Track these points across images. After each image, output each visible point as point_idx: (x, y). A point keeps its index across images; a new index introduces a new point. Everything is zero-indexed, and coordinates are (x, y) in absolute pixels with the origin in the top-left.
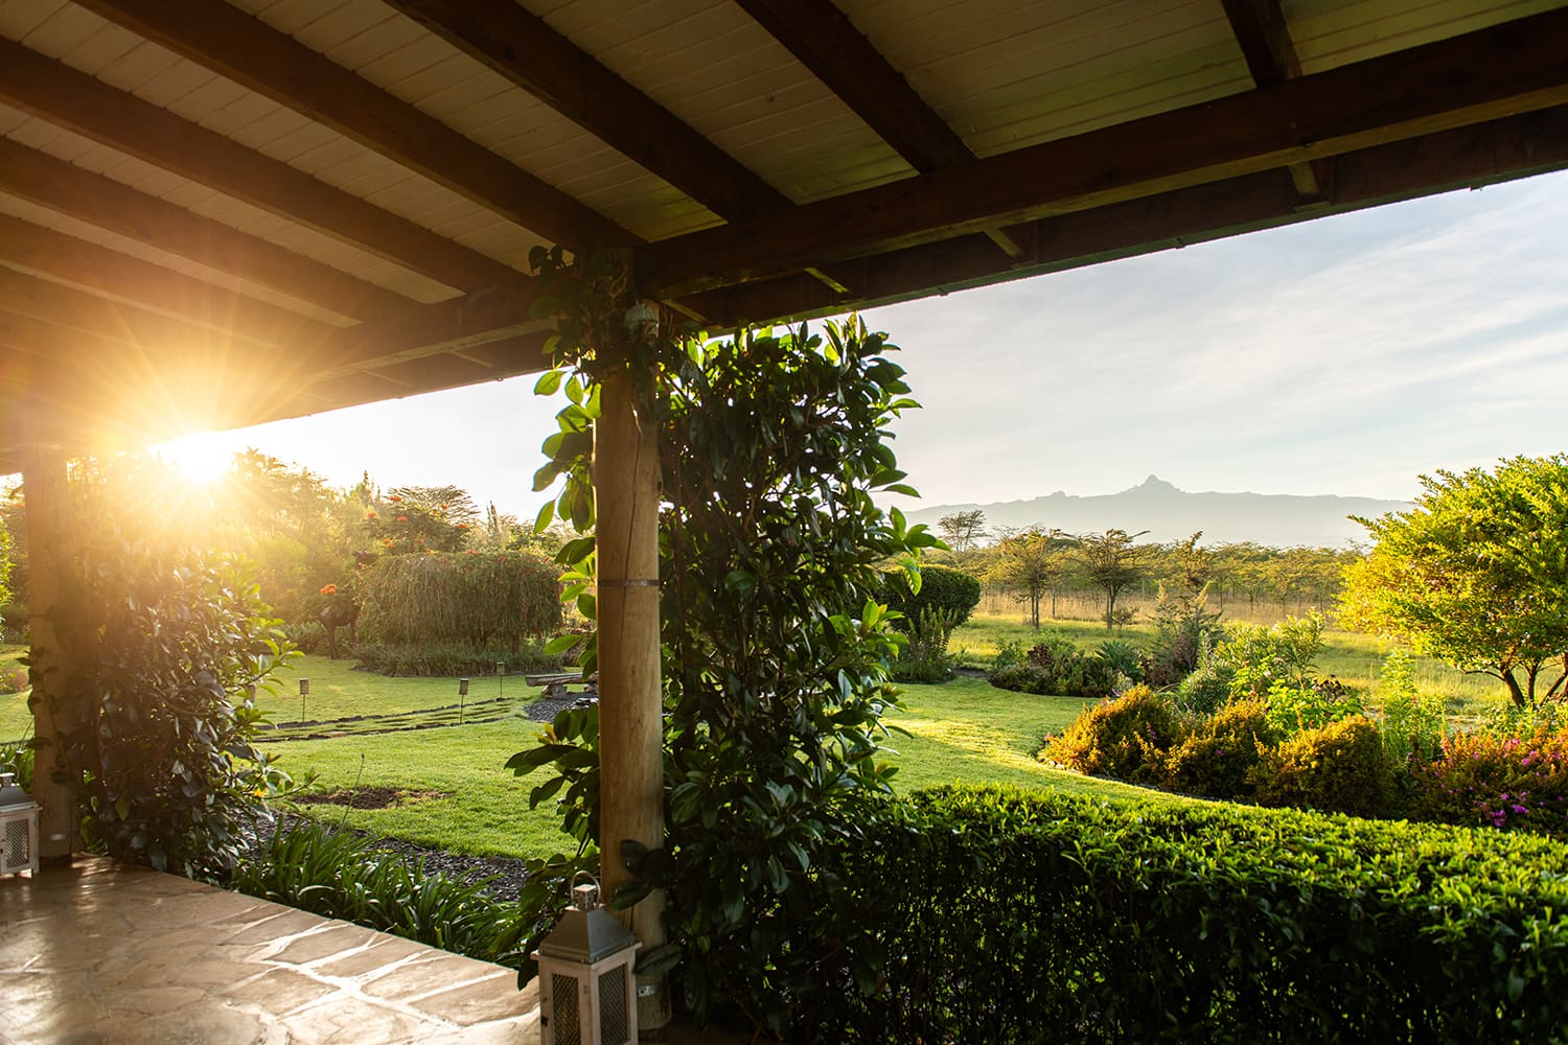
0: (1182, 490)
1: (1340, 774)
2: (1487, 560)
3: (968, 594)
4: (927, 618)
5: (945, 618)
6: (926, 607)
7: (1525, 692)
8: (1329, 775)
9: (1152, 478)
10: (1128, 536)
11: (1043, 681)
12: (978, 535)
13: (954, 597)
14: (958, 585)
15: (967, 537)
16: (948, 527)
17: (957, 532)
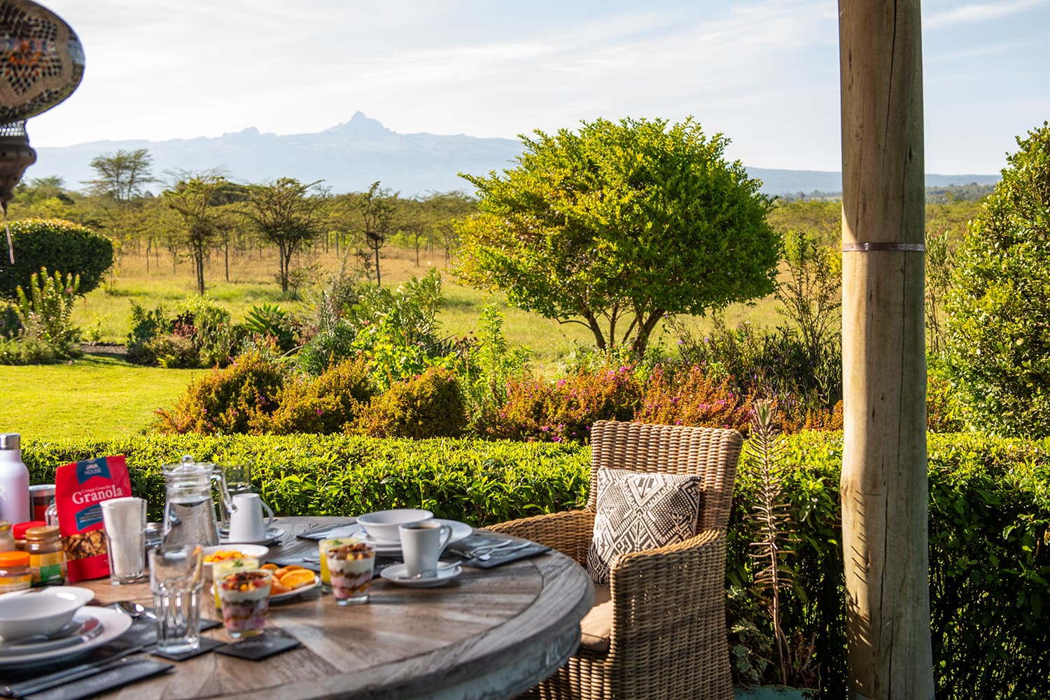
0: (392, 130)
1: (420, 423)
2: (562, 216)
3: (96, 255)
4: (42, 284)
5: (65, 284)
6: (39, 272)
7: (607, 339)
8: (412, 425)
9: (359, 115)
10: (301, 186)
11: (184, 354)
12: (144, 180)
13: (78, 259)
14: (83, 245)
15: (131, 182)
16: (104, 170)
17: (118, 175)
